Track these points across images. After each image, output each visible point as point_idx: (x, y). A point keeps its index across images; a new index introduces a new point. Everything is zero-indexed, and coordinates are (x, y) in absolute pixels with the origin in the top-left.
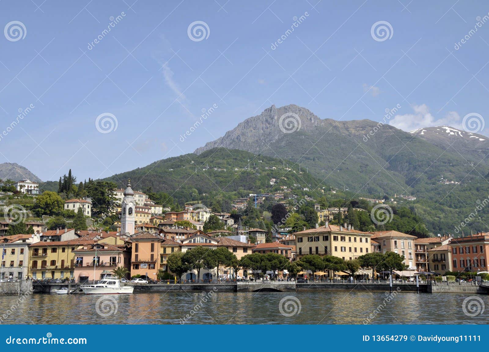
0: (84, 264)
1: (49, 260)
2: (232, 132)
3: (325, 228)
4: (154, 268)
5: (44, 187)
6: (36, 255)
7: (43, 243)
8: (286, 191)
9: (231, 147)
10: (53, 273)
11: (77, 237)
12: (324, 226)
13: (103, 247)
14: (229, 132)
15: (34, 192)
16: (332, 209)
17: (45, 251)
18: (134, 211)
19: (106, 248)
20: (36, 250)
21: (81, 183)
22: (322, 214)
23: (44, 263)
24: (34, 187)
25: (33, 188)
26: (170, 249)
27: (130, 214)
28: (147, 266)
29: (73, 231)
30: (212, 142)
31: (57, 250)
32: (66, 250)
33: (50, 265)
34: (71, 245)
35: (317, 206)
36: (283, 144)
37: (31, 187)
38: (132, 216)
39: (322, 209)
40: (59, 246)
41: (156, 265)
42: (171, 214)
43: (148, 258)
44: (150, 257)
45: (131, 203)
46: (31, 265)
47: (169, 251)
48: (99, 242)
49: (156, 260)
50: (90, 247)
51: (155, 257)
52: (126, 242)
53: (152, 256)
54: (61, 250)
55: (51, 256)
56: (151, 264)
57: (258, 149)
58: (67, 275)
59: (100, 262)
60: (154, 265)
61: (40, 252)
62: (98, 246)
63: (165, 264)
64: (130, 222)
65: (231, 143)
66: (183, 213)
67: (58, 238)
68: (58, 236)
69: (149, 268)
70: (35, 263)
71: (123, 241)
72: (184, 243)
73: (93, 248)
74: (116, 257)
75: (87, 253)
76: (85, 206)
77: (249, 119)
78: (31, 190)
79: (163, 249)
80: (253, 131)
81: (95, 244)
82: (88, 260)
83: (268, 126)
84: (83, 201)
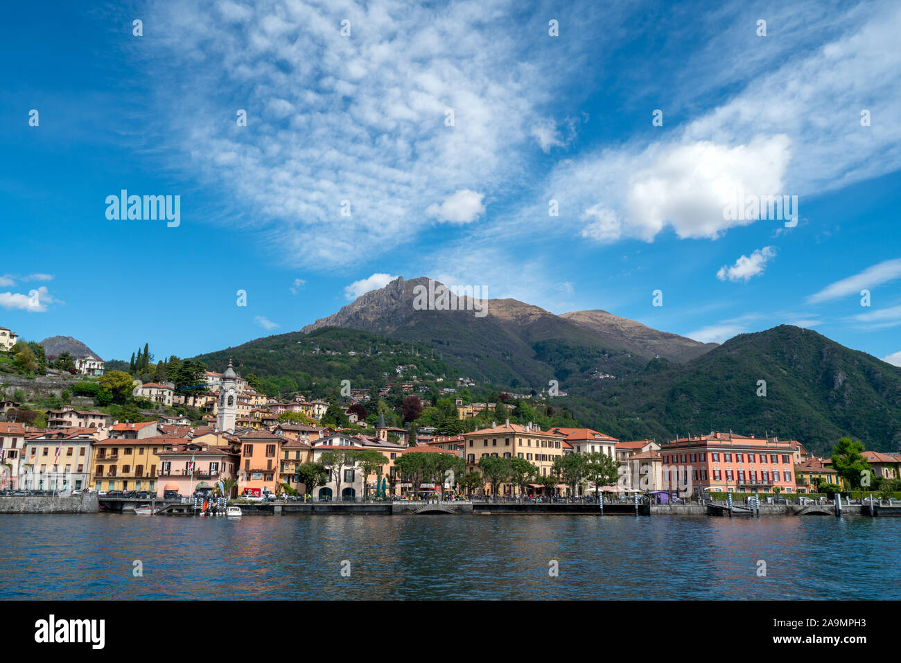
0: (173, 473)
1: (120, 465)
2: (349, 308)
3: (505, 427)
4: (271, 479)
5: (111, 366)
6: (101, 457)
7: (113, 441)
8: (415, 381)
9: (348, 325)
10: (125, 483)
11: (160, 434)
12: (504, 426)
13: (201, 449)
14: (345, 308)
15: (97, 373)
16: (477, 404)
17: (115, 451)
18: (235, 402)
19: (204, 450)
20: (102, 451)
21: (161, 362)
22: (465, 411)
23: (113, 468)
24: (98, 365)
25: (96, 367)
26: (295, 453)
27: (229, 404)
28: (262, 476)
29: (154, 425)
30: (324, 319)
31: (133, 451)
32: (145, 451)
33: (121, 471)
34: (153, 445)
35: (459, 401)
36: (412, 323)
37: (94, 364)
38: (233, 408)
39: (464, 404)
40: (135, 446)
41: (275, 475)
42: (277, 406)
43: (263, 465)
44: (266, 464)
45: (232, 390)
46: (94, 471)
47: (292, 455)
48: (195, 441)
49: (275, 469)
50: (182, 447)
51: (274, 464)
52: (231, 442)
53: (270, 462)
54: (138, 451)
55: (123, 459)
56: (268, 474)
57: (380, 329)
58: (145, 486)
59: (196, 469)
60: (272, 475)
61: (109, 452)
62: (193, 447)
63: (286, 474)
64: (229, 415)
65: (348, 321)
66: (294, 405)
67: (134, 433)
68: (134, 431)
69: (265, 480)
70: (100, 469)
71: (227, 441)
72: (316, 445)
73: (185, 450)
74: (218, 463)
75: (177, 456)
76: (165, 393)
77: (370, 292)
78: (93, 370)
79: (284, 453)
80: (375, 307)
81: (188, 444)
82: (178, 466)
83: (394, 301)
84: (162, 386)
